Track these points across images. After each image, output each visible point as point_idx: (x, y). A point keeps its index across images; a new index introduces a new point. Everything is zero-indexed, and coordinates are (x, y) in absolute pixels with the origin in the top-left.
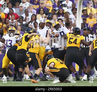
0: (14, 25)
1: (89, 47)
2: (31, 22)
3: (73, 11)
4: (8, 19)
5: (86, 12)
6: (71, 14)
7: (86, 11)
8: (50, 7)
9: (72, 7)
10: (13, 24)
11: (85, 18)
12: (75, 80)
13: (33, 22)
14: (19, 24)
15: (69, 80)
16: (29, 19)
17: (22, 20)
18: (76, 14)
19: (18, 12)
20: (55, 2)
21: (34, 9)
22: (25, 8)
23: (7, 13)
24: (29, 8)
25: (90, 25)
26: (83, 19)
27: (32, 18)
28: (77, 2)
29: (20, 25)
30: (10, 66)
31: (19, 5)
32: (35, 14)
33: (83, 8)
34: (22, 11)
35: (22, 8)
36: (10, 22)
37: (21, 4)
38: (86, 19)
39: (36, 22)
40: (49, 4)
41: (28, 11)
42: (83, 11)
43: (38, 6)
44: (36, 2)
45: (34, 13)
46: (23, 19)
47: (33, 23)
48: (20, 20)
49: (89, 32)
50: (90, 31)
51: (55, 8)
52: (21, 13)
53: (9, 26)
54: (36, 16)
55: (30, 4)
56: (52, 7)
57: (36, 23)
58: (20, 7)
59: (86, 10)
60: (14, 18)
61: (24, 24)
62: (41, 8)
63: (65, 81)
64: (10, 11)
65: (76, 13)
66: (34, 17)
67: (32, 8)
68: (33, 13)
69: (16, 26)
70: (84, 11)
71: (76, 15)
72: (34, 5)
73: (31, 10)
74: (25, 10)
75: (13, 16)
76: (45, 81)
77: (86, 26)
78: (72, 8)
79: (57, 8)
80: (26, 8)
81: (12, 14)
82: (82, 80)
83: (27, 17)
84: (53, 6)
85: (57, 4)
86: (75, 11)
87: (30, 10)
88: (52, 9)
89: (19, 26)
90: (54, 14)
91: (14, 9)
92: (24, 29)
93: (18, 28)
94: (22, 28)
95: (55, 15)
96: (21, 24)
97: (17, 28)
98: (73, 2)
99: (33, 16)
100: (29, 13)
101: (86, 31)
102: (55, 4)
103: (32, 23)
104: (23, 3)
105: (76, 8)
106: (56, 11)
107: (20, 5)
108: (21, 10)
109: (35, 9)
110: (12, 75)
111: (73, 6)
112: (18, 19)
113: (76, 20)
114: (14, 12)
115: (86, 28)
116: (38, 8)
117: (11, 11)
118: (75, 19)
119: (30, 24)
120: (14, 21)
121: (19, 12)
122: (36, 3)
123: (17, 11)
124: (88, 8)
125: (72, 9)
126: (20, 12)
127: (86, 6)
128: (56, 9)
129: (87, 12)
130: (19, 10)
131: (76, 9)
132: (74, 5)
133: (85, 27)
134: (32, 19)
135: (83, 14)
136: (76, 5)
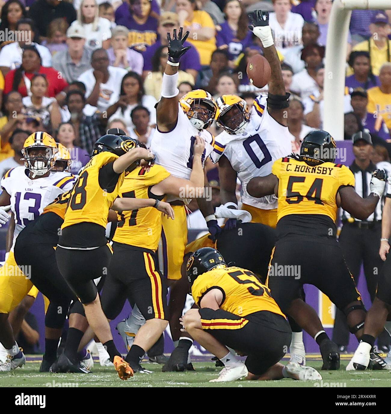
0: (45, 122)
1: (380, 221)
2: (120, 106)
3: (309, 59)
4: (15, 96)
5: (365, 64)
6: (298, 72)
7: (365, 60)
8: (205, 39)
9: (303, 39)
10: (37, 117)
11: (361, 90)
12: (318, 369)
13: (131, 108)
14: (66, 115)
15: (289, 368)
16: (109, 93)
17: (78, 97)
18: (321, 71)
19: (64, 61)
20: (226, 18)
21: (133, 48)
22: (92, 43)
23: (14, 67)
24: (110, 46)
25: (382, 123)
26: (353, 95)
27: (126, 89)
28: (324, 18)
29: (70, 122)
30: (28, 305)
31: (65, 31)
32: (139, 71)
33: (352, 45)
34: (80, 58)
35: (79, 44)
36: (25, 107)
37: (76, 25)
38: (364, 96)
39: (141, 107)
40: (201, 27)
41: (106, 59)
42: (353, 58)
43: (150, 37)
44: (140, 17)
45: (134, 67)
46: (83, 96)
47: (128, 113)
48: (73, 97)
49: (379, 153)
50: (382, 149)
51: (227, 42)
52: (73, 65)
53: (19, 126)
54: (141, 80)
55: (114, 25)
56: (213, 40)
57: (143, 112)
58: (70, 42)
59: (367, 54)
60: (44, 89)
61: (88, 117)
62: (163, 43)
63: (271, 373)
64: (24, 56)
65: (323, 66)
66: (133, 85)
67: (124, 44)
68: (130, 69)
69: (55, 123)
70: (359, 60)
71: (322, 74)
72: (134, 33)
73: (120, 53)
74: (94, 52)
75: (40, 80)
76: (182, 370)
77: (364, 123)
78: (301, 46)
79: (235, 47)
80: (99, 45)
81: (35, 72)
82: (350, 367)
83: (103, 86)
84: (216, 37)
85: (234, 26)
86: (318, 58)
87: (115, 54)
88: (214, 48)
89: (68, 127)
90: (224, 71)
91: (42, 50)
92: (87, 140)
93: (61, 133)
94: (79, 132)
95: (229, 75)
96: (75, 116)
97: (57, 132)
98: (307, 18)
99: (130, 80)
100: (111, 69)
101: (367, 148)
102: (225, 26)
103: (123, 112)
104: (85, 20)
105: (320, 43)
106: (231, 57)
107: (71, 32)
108: (76, 52)
109: (139, 51)
110: (38, 344)
111: (307, 35)
112: (64, 94)
113: (321, 99)
114: (46, 63)
115: (364, 134)
116: (150, 44)
117: (31, 56)
118: (317, 93)
119: (117, 115)
120: (46, 101)
121: (68, 65)
122: (141, 22)
123: (59, 58)
124: (373, 44)
125: (302, 50)
126: (71, 61)
127: (367, 38)
128: (231, 50)
129: (369, 64)
130: (68, 55)
131: (322, 50)
132: (310, 31)
133: (361, 128)
134: (123, 92)
135: (350, 72)
136: (321, 30)
